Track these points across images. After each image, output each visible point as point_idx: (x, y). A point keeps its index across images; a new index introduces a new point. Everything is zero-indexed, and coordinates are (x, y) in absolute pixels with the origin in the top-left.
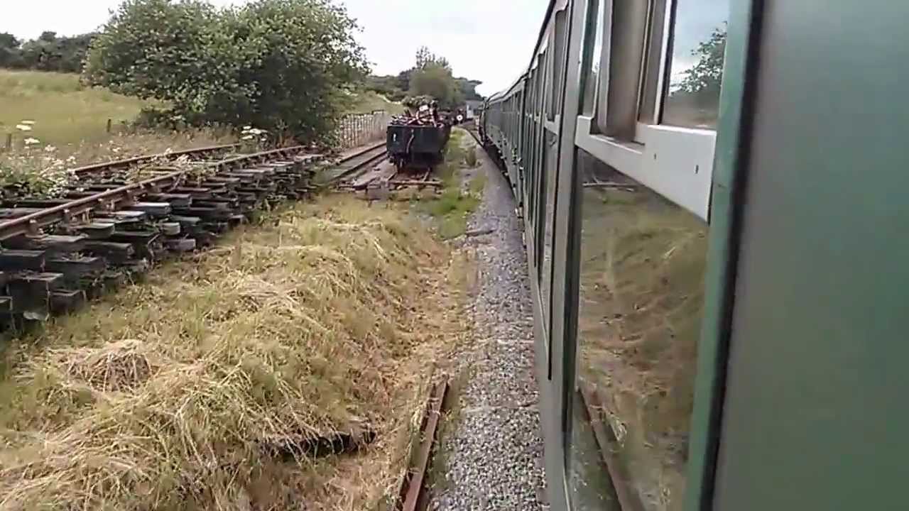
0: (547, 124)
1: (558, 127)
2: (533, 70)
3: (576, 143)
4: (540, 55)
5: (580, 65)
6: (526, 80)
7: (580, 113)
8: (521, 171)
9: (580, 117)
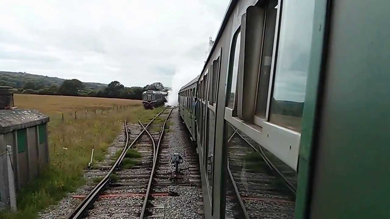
0: (209, 106)
1: (215, 108)
2: (201, 81)
3: (225, 118)
4: (205, 76)
5: (226, 86)
6: (198, 84)
7: (226, 106)
8: (196, 122)
9: (226, 108)
